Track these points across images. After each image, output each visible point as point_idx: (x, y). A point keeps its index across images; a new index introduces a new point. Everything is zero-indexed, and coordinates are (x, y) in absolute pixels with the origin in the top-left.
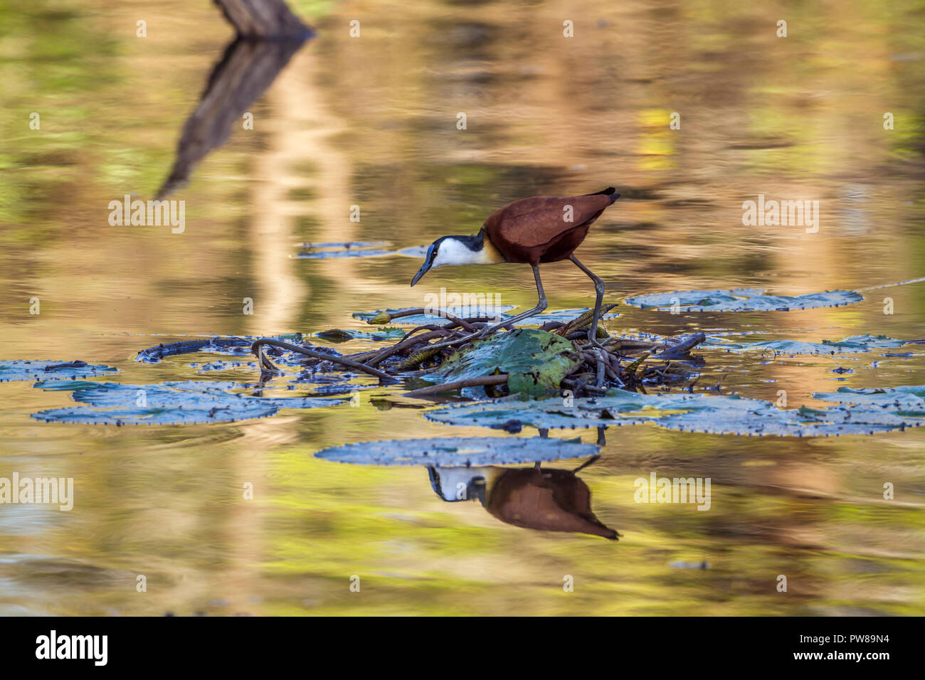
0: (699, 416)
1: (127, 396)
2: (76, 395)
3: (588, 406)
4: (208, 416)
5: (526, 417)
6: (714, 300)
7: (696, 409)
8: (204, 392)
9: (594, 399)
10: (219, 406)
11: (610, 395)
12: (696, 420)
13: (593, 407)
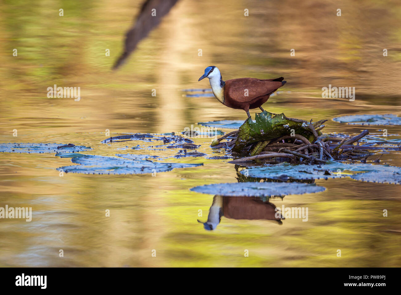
0: (371, 174)
1: (97, 160)
2: (73, 160)
3: (318, 169)
4: (141, 171)
5: (289, 173)
6: (375, 119)
7: (369, 171)
8: (134, 160)
9: (320, 166)
10: (145, 166)
11: (328, 164)
12: (369, 176)
13: (320, 169)
